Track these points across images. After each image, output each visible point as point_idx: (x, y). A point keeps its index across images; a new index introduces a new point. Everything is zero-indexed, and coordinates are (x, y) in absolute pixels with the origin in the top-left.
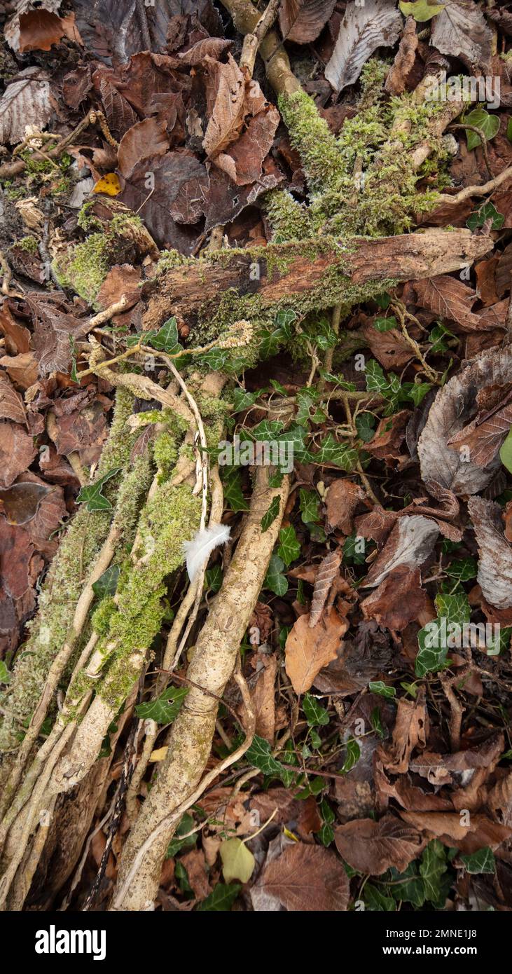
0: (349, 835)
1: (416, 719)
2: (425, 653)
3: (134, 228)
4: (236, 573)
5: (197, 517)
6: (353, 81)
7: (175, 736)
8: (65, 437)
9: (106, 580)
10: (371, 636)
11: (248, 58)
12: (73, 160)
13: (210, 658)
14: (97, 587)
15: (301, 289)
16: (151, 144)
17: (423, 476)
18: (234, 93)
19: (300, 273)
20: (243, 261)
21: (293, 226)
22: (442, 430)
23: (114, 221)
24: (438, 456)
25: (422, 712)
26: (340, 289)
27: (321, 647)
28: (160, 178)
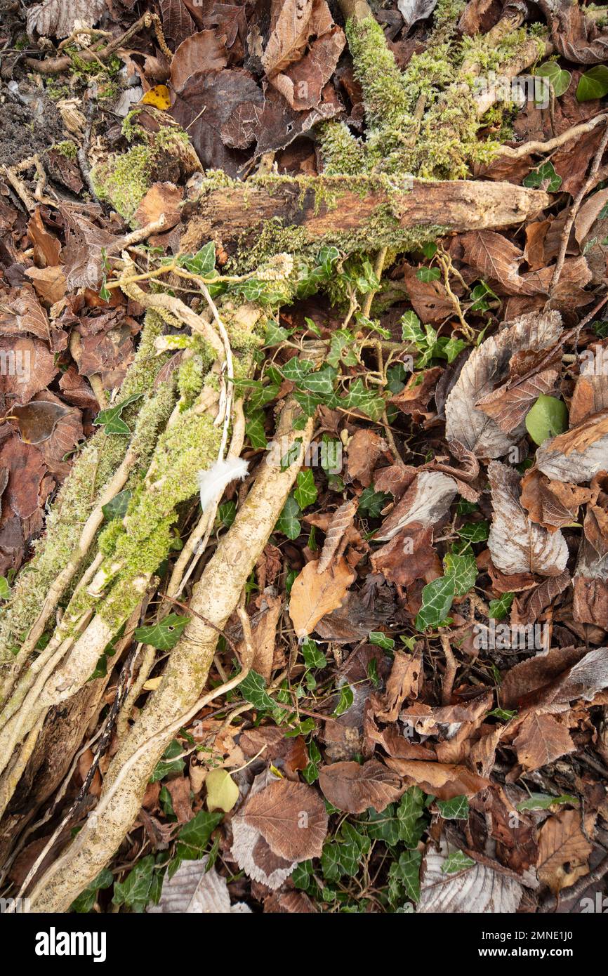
0: (333, 776)
1: (411, 672)
2: (428, 608)
3: (181, 144)
4: (250, 509)
5: (215, 448)
6: (425, 15)
7: (172, 663)
8: (88, 357)
9: (117, 504)
10: (377, 590)
12: (122, 65)
13: (214, 590)
14: (107, 509)
15: (347, 226)
16: (208, 59)
17: (449, 431)
18: (300, 8)
19: (348, 209)
20: (291, 190)
21: (346, 161)
22: (472, 391)
23: (160, 133)
24: (465, 416)
25: (417, 666)
26: (388, 230)
27: (327, 594)
28: (214, 96)
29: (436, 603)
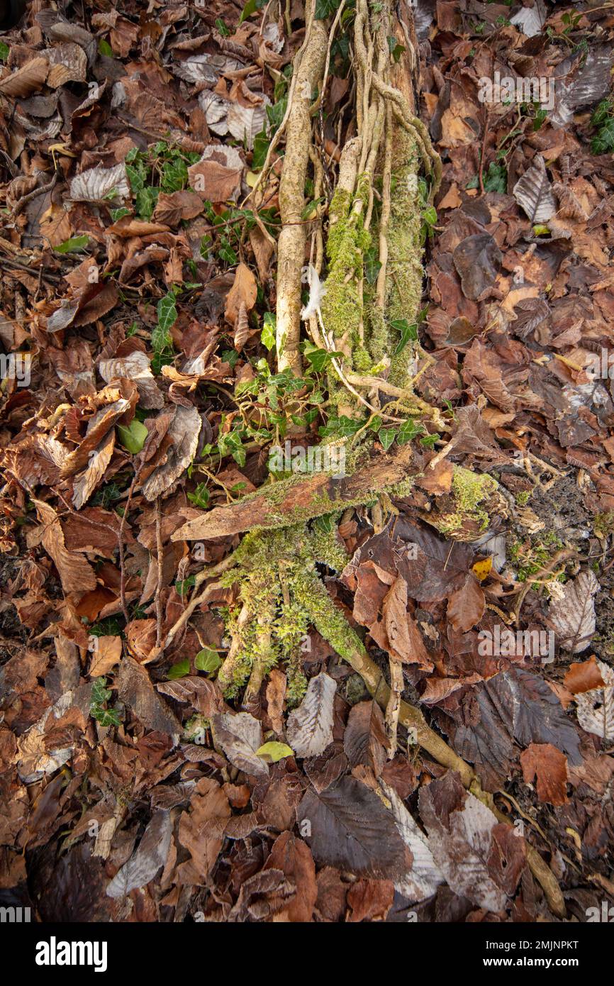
0: (195, 208)
1: (170, 275)
3: (443, 523)
4: (294, 301)
5: (324, 315)
6: (313, 680)
7: (301, 198)
8: (445, 373)
9: (375, 272)
10: (210, 316)
11: (396, 671)
12: (517, 579)
13: (292, 241)
14: (379, 266)
15: (299, 485)
16: (461, 611)
17: (195, 410)
18: (395, 629)
19: (303, 495)
20: (347, 496)
21: (322, 543)
22: (188, 436)
23: (460, 522)
24: (189, 421)
25: (168, 279)
27: (236, 296)
28: (443, 580)
29: (167, 310)
